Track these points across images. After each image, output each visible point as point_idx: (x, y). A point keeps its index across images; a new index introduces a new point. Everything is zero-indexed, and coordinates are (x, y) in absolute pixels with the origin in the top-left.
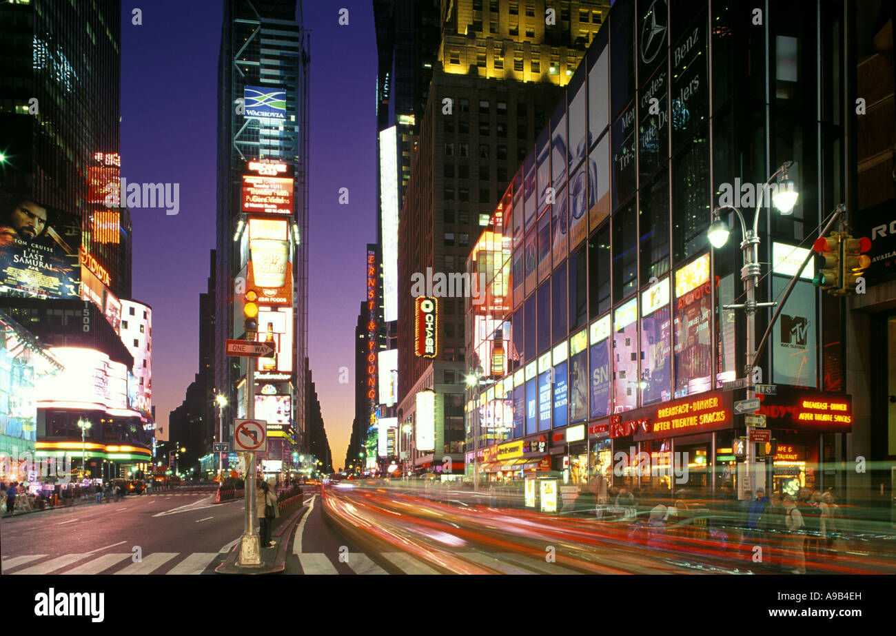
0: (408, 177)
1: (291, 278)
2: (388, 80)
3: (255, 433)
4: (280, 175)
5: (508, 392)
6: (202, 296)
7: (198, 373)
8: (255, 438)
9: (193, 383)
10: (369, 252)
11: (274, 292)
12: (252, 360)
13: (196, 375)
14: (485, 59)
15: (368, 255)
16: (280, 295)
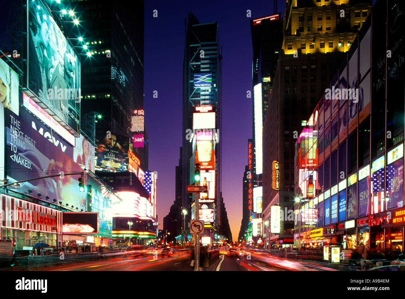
0: (267, 106)
1: (214, 157)
2: (258, 62)
3: (199, 226)
4: (209, 111)
5: (315, 205)
6: (177, 167)
7: (175, 200)
8: (199, 228)
9: (173, 205)
10: (249, 143)
11: (207, 164)
12: (198, 194)
13: (174, 201)
14: (305, 45)
15: (248, 144)
16: (209, 165)
